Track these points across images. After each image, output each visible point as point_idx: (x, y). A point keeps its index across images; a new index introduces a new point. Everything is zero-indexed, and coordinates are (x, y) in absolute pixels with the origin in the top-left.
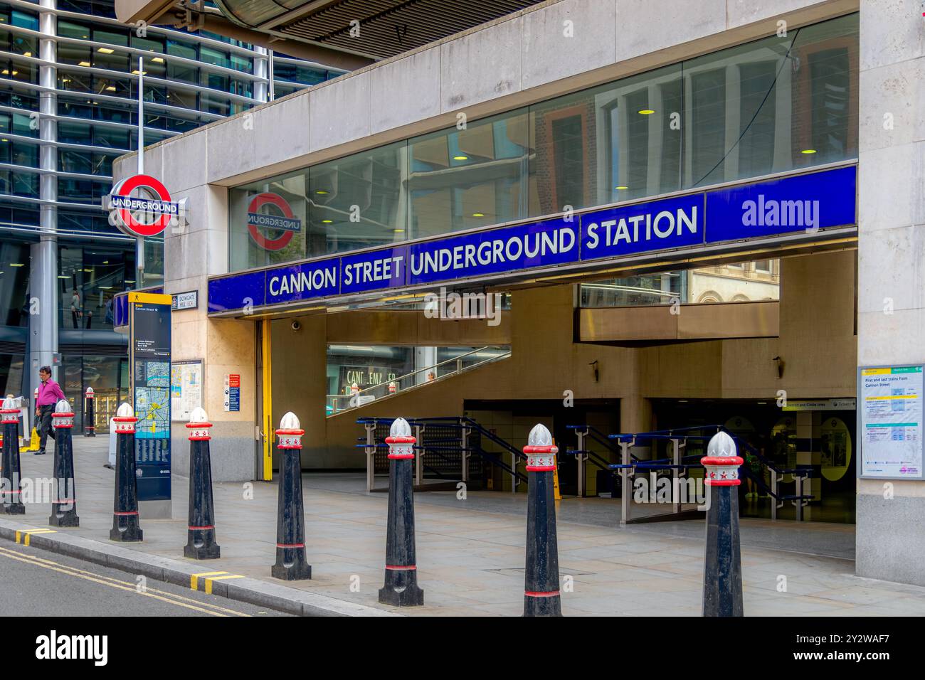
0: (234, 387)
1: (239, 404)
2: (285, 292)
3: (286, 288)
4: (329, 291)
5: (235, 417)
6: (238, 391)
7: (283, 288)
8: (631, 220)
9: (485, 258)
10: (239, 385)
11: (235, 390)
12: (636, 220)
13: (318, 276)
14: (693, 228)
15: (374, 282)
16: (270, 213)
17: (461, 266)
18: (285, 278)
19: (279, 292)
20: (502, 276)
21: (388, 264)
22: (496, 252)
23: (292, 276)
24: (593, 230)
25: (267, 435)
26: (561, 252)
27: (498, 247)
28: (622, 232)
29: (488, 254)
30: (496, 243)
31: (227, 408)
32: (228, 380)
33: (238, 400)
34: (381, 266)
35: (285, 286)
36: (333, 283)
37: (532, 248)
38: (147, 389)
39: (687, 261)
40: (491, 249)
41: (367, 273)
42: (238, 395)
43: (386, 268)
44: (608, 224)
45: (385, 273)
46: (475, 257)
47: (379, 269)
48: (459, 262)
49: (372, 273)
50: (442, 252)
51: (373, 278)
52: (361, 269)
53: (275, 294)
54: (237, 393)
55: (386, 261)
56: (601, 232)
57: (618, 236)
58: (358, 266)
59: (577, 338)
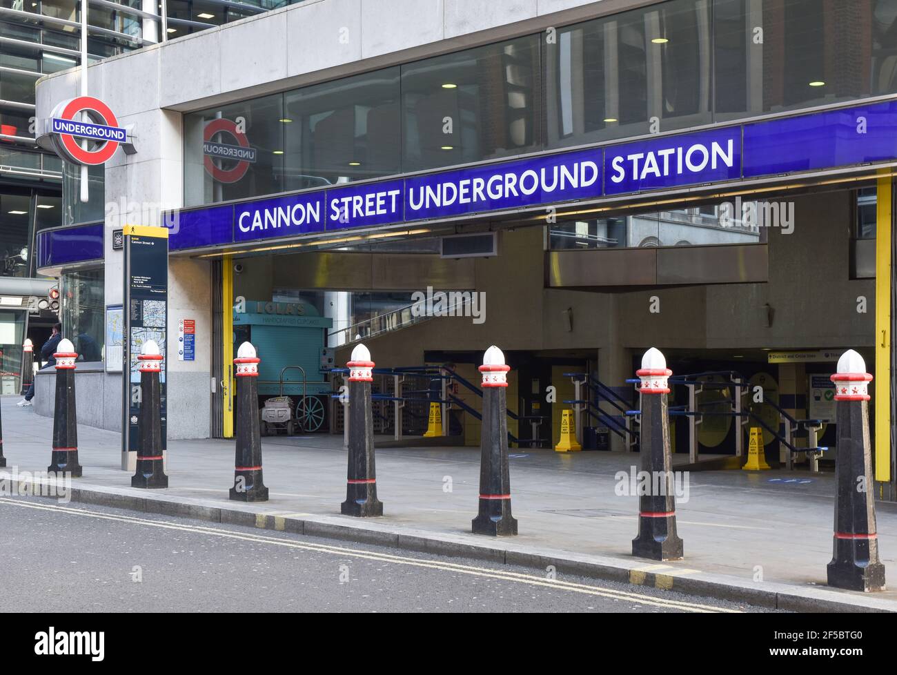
0: (189, 334)
1: (193, 353)
2: (257, 228)
3: (260, 224)
4: (311, 227)
5: (190, 367)
6: (193, 338)
7: (255, 224)
8: (660, 153)
9: (495, 192)
10: (194, 332)
11: (190, 336)
12: (666, 153)
13: (299, 211)
14: (729, 161)
15: (365, 217)
16: (223, 142)
17: (468, 200)
18: (257, 214)
19: (251, 228)
20: (516, 211)
21: (382, 198)
22: (508, 186)
23: (267, 211)
24: (618, 163)
25: (228, 387)
26: (582, 186)
27: (510, 180)
28: (650, 166)
29: (499, 187)
30: (508, 176)
31: (182, 357)
32: (183, 326)
33: (193, 348)
34: (374, 200)
35: (257, 221)
36: (317, 218)
37: (549, 183)
38: (143, 329)
39: (717, 196)
40: (503, 183)
41: (356, 207)
42: (193, 342)
43: (380, 203)
44: (635, 158)
45: (378, 207)
46: (485, 191)
47: (372, 204)
48: (465, 196)
49: (363, 208)
50: (446, 185)
51: (364, 212)
52: (351, 204)
53: (245, 230)
54: (192, 340)
55: (380, 195)
56: (628, 166)
57: (646, 170)
58: (346, 200)
59: (547, 284)
